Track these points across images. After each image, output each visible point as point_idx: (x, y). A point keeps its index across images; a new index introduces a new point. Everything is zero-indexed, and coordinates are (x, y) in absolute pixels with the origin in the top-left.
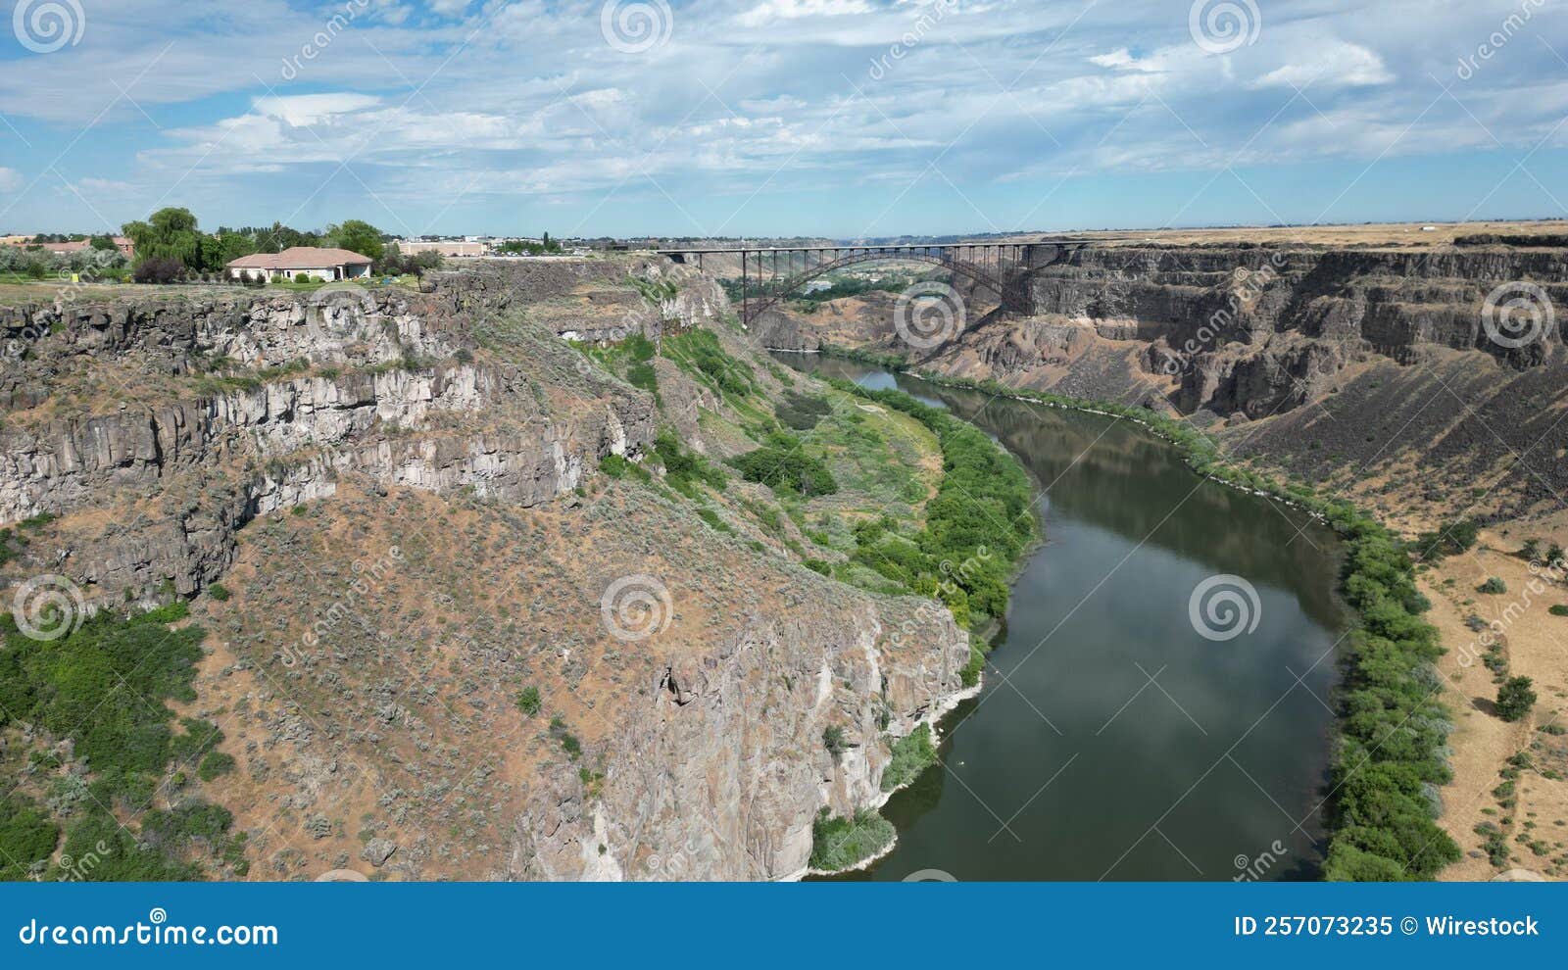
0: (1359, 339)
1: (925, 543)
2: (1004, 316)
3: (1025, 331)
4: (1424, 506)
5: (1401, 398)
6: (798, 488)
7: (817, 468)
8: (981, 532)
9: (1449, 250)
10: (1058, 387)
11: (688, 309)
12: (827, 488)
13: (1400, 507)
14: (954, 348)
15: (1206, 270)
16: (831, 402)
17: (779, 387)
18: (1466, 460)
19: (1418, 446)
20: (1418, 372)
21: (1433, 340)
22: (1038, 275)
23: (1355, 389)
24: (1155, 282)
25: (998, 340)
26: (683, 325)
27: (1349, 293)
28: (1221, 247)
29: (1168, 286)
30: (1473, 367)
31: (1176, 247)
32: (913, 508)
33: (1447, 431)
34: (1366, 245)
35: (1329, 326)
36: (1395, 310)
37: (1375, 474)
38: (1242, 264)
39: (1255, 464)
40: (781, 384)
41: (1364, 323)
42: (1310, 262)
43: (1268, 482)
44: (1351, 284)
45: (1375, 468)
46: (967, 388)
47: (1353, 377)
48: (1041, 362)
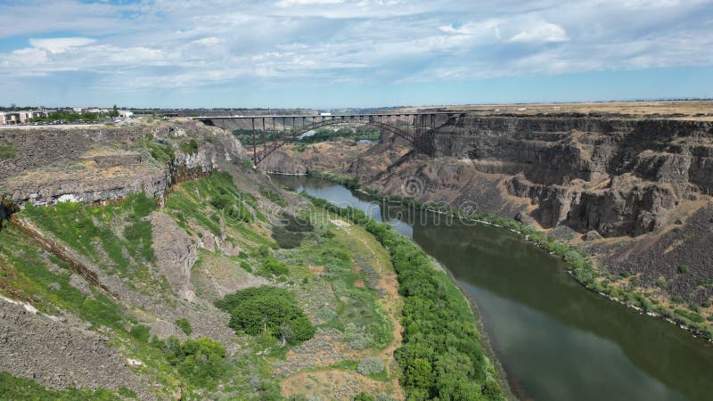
0: (688, 183)
2: (416, 157)
3: (431, 167)
6: (279, 337)
7: (297, 315)
11: (209, 159)
12: (304, 333)
14: (386, 176)
15: (550, 131)
22: (437, 133)
23: (697, 223)
24: (513, 137)
25: (413, 171)
26: (204, 171)
27: (676, 150)
28: (559, 116)
29: (524, 140)
31: (527, 116)
32: (382, 356)
34: (659, 115)
38: (576, 127)
41: (691, 172)
42: (628, 126)
43: (654, 302)
44: (675, 143)
47: (691, 213)
48: (442, 187)
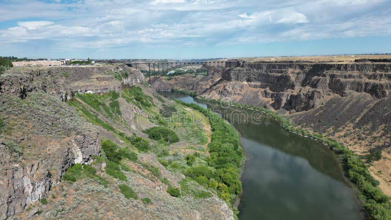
0: (328, 89)
1: (210, 162)
2: (223, 81)
3: (229, 86)
4: (359, 142)
5: (344, 107)
6: (167, 140)
7: (173, 133)
8: (228, 158)
9: (354, 63)
10: (239, 101)
11: (132, 81)
12: (176, 140)
13: (351, 142)
14: (209, 90)
15: (280, 69)
16: (176, 108)
17: (160, 103)
18: (368, 127)
19: (352, 122)
20: (348, 99)
21: (351, 89)
22: (232, 70)
23: (329, 104)
24: (265, 72)
25: (222, 88)
26: (130, 86)
27: (324, 76)
28: (284, 62)
29: (269, 73)
30: (364, 97)
31: (271, 62)
32: (203, 146)
33: (360, 117)
35: (319, 85)
36: (339, 81)
37: (341, 131)
38: (290, 67)
39: (302, 127)
40: (161, 102)
41: (329, 84)
42: (310, 67)
43: (308, 132)
44: (324, 73)
45: (340, 129)
46: (214, 102)
47: (328, 100)
48: (234, 94)
